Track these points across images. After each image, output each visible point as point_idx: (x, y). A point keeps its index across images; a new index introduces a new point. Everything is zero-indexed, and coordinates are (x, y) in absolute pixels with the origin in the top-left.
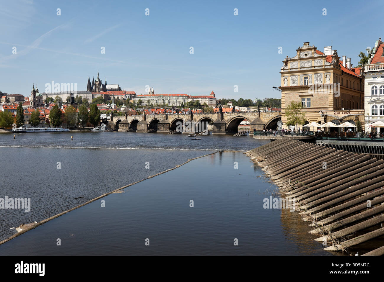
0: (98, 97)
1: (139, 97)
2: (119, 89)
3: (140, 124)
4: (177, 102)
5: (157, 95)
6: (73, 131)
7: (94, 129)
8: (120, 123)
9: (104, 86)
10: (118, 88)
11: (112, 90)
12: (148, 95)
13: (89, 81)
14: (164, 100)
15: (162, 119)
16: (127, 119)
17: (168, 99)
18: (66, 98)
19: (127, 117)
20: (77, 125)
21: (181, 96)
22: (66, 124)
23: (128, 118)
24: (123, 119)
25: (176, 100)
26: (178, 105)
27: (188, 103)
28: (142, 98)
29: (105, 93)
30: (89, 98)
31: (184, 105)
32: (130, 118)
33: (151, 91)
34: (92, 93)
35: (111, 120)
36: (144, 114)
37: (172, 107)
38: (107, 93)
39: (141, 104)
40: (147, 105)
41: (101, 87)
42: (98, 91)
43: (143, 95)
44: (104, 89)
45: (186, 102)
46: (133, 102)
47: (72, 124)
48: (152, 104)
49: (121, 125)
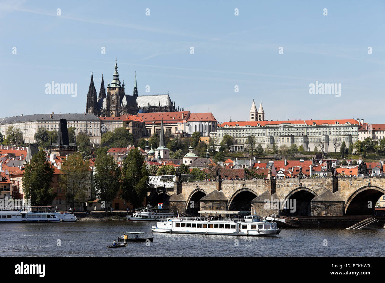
0: (116, 130)
1: (225, 127)
2: (171, 107)
3: (261, 204)
4: (328, 141)
5: (272, 122)
6: (83, 220)
7: (136, 214)
8: (203, 198)
9: (132, 100)
10: (167, 104)
11: (151, 109)
12: (249, 122)
13: (92, 87)
14: (292, 137)
15: (323, 191)
16: (220, 188)
17: (305, 134)
18: (35, 131)
19: (220, 182)
20: (90, 205)
21: (340, 124)
22: (63, 202)
23: (224, 186)
24: (209, 188)
25: (327, 136)
26: (332, 149)
27: (361, 143)
28: (232, 132)
29: (134, 118)
30: (92, 131)
31: (347, 150)
32: (230, 185)
33: (257, 112)
34: (101, 118)
35: (175, 191)
36: (269, 175)
37: (315, 156)
38: (139, 118)
39: (229, 148)
40: (245, 150)
41: (124, 102)
42: (114, 112)
43: (237, 124)
44: (132, 108)
45: (354, 140)
46: (208, 143)
47: (77, 201)
48: (260, 148)
49: (207, 205)
